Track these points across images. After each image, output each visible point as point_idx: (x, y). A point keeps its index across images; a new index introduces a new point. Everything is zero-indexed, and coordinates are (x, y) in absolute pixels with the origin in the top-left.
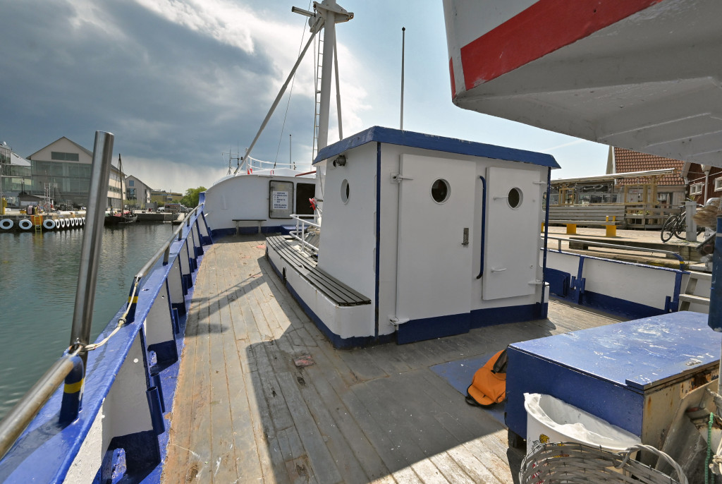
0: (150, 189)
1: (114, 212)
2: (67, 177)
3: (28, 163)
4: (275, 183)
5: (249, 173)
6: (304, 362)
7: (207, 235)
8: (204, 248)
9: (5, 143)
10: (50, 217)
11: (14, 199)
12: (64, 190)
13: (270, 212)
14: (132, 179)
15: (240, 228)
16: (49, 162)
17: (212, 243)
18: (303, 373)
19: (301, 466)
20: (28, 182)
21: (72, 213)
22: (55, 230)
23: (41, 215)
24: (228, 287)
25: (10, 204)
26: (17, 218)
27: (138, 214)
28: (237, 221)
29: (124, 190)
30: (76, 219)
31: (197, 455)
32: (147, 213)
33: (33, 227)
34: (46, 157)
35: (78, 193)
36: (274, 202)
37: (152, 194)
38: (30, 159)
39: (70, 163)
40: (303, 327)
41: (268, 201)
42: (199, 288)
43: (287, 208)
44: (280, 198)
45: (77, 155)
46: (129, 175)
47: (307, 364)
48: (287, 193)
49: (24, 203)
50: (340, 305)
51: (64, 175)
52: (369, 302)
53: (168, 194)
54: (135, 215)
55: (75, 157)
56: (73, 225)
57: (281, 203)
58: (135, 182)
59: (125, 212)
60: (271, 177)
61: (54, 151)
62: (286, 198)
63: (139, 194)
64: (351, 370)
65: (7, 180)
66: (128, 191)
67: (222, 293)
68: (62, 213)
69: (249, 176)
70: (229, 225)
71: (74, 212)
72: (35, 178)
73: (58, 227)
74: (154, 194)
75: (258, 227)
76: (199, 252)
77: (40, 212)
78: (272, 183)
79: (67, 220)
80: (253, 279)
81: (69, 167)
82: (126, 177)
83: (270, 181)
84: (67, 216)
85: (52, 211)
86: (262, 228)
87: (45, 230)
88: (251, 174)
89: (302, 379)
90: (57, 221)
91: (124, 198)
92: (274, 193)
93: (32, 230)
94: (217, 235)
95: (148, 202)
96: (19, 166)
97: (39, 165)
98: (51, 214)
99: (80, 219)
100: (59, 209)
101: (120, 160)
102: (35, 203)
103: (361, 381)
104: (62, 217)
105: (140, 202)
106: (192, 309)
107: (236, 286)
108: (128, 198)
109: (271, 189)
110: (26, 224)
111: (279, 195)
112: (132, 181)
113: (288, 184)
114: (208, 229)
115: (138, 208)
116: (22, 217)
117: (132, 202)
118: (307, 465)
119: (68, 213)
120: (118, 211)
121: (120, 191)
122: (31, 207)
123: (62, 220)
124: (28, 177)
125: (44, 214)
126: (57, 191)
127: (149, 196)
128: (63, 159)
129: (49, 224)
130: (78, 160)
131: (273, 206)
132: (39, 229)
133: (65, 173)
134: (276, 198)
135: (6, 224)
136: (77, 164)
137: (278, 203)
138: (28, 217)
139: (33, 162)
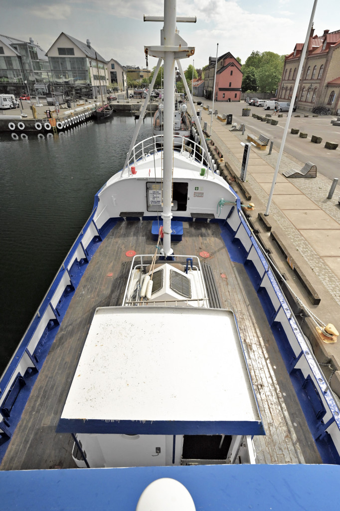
2: (70, 71)
3: (46, 59)
4: (151, 184)
10: (59, 120)
13: (148, 207)
14: (113, 62)
16: (57, 58)
17: (101, 240)
21: (72, 113)
22: (64, 129)
23: (54, 118)
26: (43, 122)
30: (74, 118)
33: (52, 128)
34: (56, 54)
36: (151, 199)
38: (47, 56)
39: (70, 58)
41: (146, 198)
43: (161, 204)
44: (155, 195)
45: (72, 49)
46: (109, 60)
48: (160, 192)
51: (68, 69)
53: (140, 70)
55: (71, 51)
56: (73, 123)
57: (156, 200)
58: (116, 66)
60: (146, 179)
61: (59, 47)
62: (160, 196)
63: (118, 76)
68: (67, 113)
73: (65, 127)
74: (131, 71)
75: (139, 217)
78: (148, 184)
79: (69, 120)
81: (70, 61)
82: (107, 63)
84: (69, 117)
87: (59, 131)
90: (63, 122)
91: (108, 84)
92: (151, 192)
93: (52, 131)
95: (125, 84)
97: (53, 60)
98: (59, 117)
99: (77, 117)
105: (119, 85)
109: (147, 189)
110: (48, 126)
111: (154, 193)
112: (113, 65)
113: (161, 184)
116: (45, 121)
117: (114, 86)
121: (104, 78)
122: (48, 112)
123: (66, 121)
124: (49, 72)
125: (56, 117)
127: (125, 78)
128: (65, 54)
129: (60, 125)
130: (74, 55)
131: (150, 202)
132: (55, 129)
133: (69, 66)
134: (152, 196)
135: (38, 126)
136: (74, 58)
137: (154, 200)
138: (48, 120)
139: (49, 58)
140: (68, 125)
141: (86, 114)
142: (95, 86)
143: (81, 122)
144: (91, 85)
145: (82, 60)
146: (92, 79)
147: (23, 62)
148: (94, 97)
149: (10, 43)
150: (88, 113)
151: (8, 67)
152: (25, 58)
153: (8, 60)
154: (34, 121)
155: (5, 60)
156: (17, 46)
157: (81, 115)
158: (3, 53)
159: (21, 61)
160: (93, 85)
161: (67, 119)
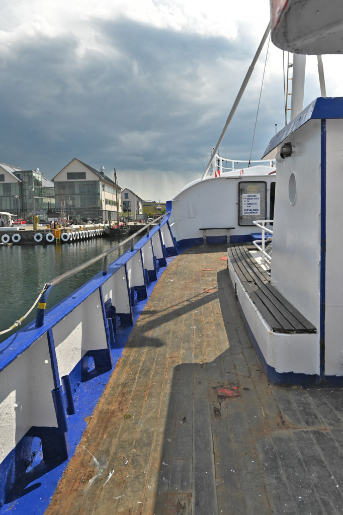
0: (142, 201)
1: (112, 224)
2: (78, 194)
3: (52, 185)
4: (244, 184)
5: (216, 176)
6: (227, 392)
7: (173, 246)
8: (168, 260)
9: (38, 169)
10: (66, 231)
11: (45, 217)
12: (77, 207)
13: (240, 218)
14: (127, 192)
15: (208, 238)
16: (66, 182)
17: (177, 255)
18: (223, 404)
19: (182, 503)
20: (53, 201)
21: (80, 227)
22: (69, 242)
23: (59, 229)
24: (178, 301)
25: (42, 220)
26: (45, 233)
27: (131, 226)
28: (204, 229)
29: (120, 203)
30: (83, 232)
31: (96, 462)
32: (138, 224)
33: (55, 239)
34: (63, 178)
35: (86, 209)
36: (244, 207)
37: (143, 206)
38: (53, 181)
39: (80, 182)
40: (242, 353)
41: (237, 206)
42: (152, 301)
43: (259, 213)
44: (251, 201)
45: (84, 173)
46: (124, 188)
47: (231, 395)
48: (258, 195)
49: (50, 219)
50: (274, 331)
51: (76, 193)
52: (313, 331)
53: (157, 204)
54: (128, 226)
55: (82, 175)
56: (81, 237)
57: (253, 207)
58: (130, 195)
59: (121, 223)
60: (240, 178)
61: (69, 172)
62: (258, 202)
63: (133, 206)
64: (280, 412)
65: (40, 200)
66: (124, 203)
67: (172, 307)
68: (74, 227)
69: (216, 179)
70: (195, 234)
71: (82, 226)
72: (57, 197)
73: (71, 239)
74: (146, 205)
75: (226, 237)
76: (162, 263)
77: (60, 227)
78: (241, 185)
79: (77, 233)
80: (206, 294)
81: (80, 185)
82: (122, 190)
83: (240, 183)
84: (77, 230)
85: (68, 226)
86: (232, 237)
87: (63, 242)
88: (218, 176)
89: (219, 411)
90: (70, 234)
91: (120, 210)
92: (244, 196)
93: (54, 243)
94: (183, 246)
95: (141, 213)
96: (47, 188)
97: (60, 185)
98: (66, 228)
99: (86, 232)
100: (72, 223)
101: (115, 174)
102: (57, 219)
103: (287, 428)
104: (74, 230)
105: (133, 214)
106: (141, 321)
107: (187, 300)
108: (125, 210)
109: (240, 191)
110: (50, 237)
111: (250, 198)
112: (127, 194)
113: (260, 184)
114: (174, 239)
115: (132, 221)
116: (47, 231)
117: (126, 215)
118: (189, 505)
119: (78, 226)
120: (116, 224)
121: (116, 204)
122: (53, 222)
123: (74, 233)
124: (52, 197)
125: (62, 228)
126: (71, 208)
127: (141, 208)
128: (75, 179)
129: (65, 237)
130: (85, 178)
131: (243, 212)
132: (58, 241)
133: (77, 191)
134: (247, 202)
135: (38, 237)
136: (85, 182)
137: (249, 208)
138: (51, 231)
139: (55, 183)
140: (75, 238)
141: (96, 230)
142: (106, 211)
143: (90, 239)
144: (102, 208)
145: (95, 184)
146: (104, 203)
147: (24, 188)
148: (104, 222)
149: (13, 171)
150: (99, 230)
151: (6, 193)
152: (26, 184)
153: (7, 187)
154: (34, 231)
155: (4, 187)
156: (21, 174)
157: (92, 231)
158: (3, 180)
159: (22, 188)
160: (104, 209)
161: (74, 231)
